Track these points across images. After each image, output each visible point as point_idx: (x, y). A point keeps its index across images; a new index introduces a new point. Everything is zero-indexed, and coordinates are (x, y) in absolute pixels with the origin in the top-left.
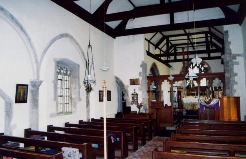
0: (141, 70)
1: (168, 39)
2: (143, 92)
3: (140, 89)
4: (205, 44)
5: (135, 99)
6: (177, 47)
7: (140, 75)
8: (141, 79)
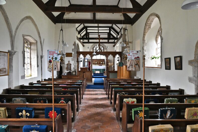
0: (73, 47)
1: (87, 29)
2: (75, 62)
3: (72, 60)
4: (107, 34)
5: (69, 66)
6: (90, 34)
7: (73, 51)
8: (73, 53)
